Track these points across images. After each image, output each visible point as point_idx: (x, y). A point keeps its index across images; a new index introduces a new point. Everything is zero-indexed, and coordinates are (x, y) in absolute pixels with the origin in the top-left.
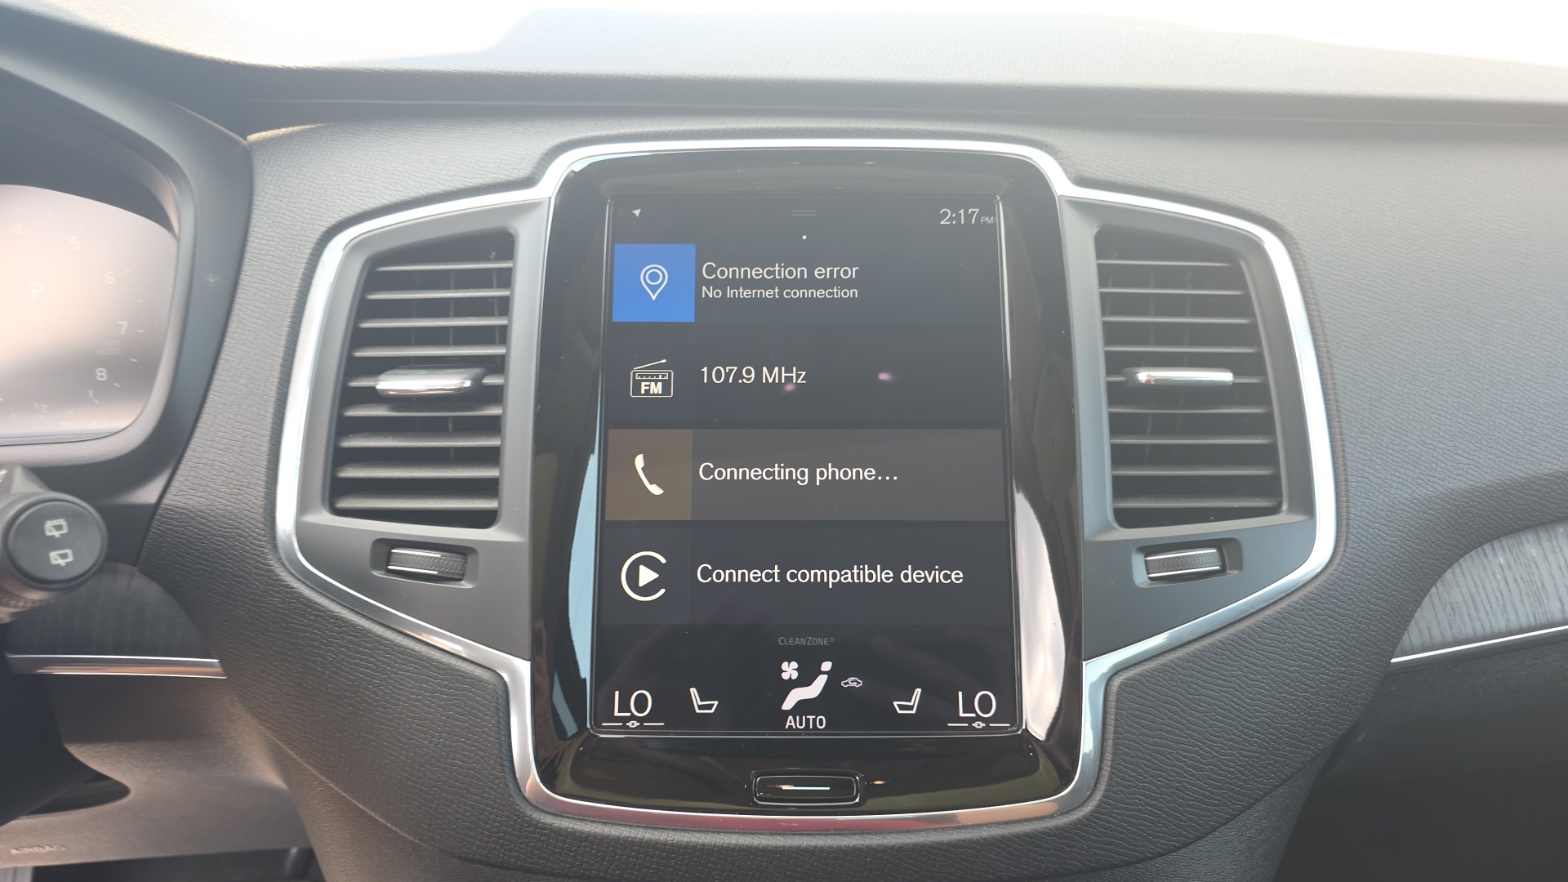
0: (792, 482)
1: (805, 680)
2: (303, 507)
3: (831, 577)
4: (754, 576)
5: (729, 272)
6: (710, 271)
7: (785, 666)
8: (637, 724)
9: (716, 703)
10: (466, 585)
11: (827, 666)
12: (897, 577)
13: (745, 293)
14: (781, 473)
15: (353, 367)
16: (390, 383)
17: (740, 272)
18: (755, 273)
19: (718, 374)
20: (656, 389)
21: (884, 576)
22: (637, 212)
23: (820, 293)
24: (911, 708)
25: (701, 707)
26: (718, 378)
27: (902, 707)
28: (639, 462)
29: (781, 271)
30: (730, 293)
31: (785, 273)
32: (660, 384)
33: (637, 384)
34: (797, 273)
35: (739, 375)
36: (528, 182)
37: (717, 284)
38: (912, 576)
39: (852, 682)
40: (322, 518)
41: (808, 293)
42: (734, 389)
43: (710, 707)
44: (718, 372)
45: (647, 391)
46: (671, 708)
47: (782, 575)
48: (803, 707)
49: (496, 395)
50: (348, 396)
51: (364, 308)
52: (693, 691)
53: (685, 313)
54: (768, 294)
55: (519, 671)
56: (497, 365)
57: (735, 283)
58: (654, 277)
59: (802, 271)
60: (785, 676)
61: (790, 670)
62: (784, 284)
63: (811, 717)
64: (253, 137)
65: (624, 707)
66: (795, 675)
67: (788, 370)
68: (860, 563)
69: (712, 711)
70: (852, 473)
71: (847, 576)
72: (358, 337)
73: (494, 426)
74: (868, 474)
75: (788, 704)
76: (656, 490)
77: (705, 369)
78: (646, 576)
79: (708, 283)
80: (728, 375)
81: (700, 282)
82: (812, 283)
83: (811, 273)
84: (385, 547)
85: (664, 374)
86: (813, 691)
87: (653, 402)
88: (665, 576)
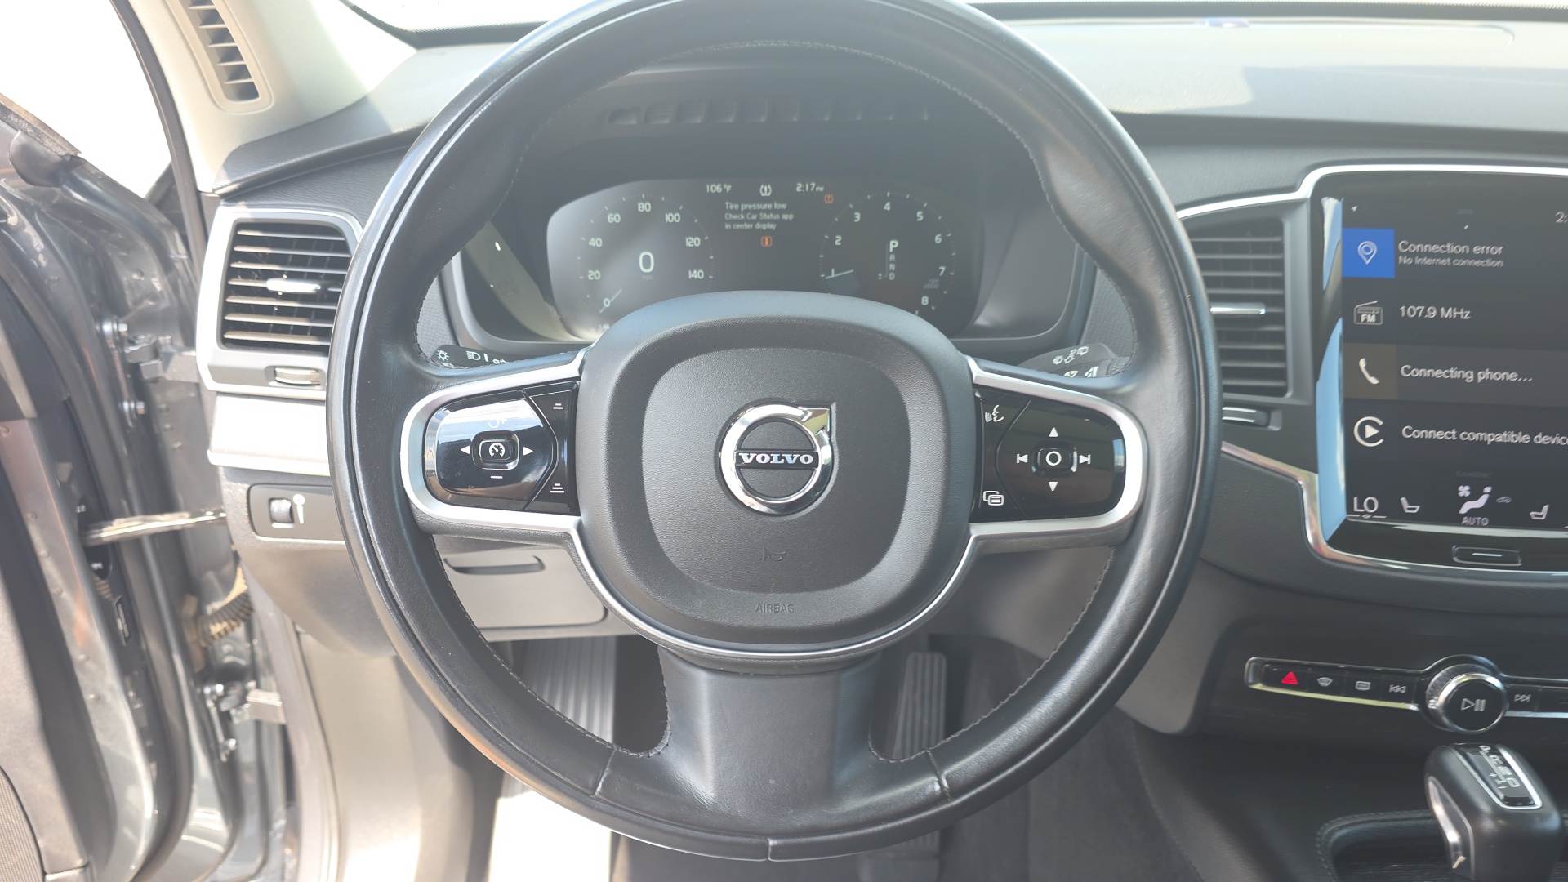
0: (1461, 380)
1: (1474, 496)
3: (1490, 438)
4: (1439, 435)
5: (1417, 248)
6: (1404, 246)
7: (1461, 488)
8: (1369, 516)
9: (1418, 507)
10: (1272, 428)
11: (1488, 489)
12: (1532, 439)
13: (1428, 261)
14: (1455, 374)
17: (1424, 248)
18: (1434, 248)
19: (1412, 311)
20: (1372, 319)
21: (1524, 439)
22: (1355, 208)
23: (1478, 263)
24: (1542, 516)
25: (1409, 509)
26: (1412, 313)
27: (1537, 516)
28: (1362, 363)
29: (1451, 248)
30: (1418, 261)
31: (1454, 249)
32: (1374, 316)
33: (1359, 316)
34: (1462, 249)
35: (1425, 312)
36: (1292, 188)
37: (1408, 254)
38: (1541, 439)
39: (1504, 500)
41: (1470, 262)
42: (1421, 321)
43: (1414, 509)
44: (1412, 310)
45: (1366, 321)
46: (1390, 508)
47: (1458, 435)
48: (1473, 513)
49: (1280, 319)
52: (1403, 500)
53: (1389, 273)
54: (1443, 262)
56: (1279, 302)
57: (1421, 254)
58: (1367, 249)
59: (1465, 249)
60: (1461, 494)
61: (1464, 491)
62: (1453, 256)
63: (1479, 518)
65: (1361, 506)
66: (1468, 494)
67: (1458, 310)
68: (1508, 429)
69: (1416, 511)
70: (1502, 376)
71: (1500, 438)
73: (1278, 337)
74: (1513, 376)
75: (1464, 509)
76: (1374, 381)
77: (1403, 308)
78: (1370, 431)
79: (1404, 254)
80: (1419, 311)
81: (1398, 253)
82: (1471, 256)
83: (1471, 249)
85: (1376, 310)
86: (1480, 503)
87: (1368, 327)
88: (1383, 432)
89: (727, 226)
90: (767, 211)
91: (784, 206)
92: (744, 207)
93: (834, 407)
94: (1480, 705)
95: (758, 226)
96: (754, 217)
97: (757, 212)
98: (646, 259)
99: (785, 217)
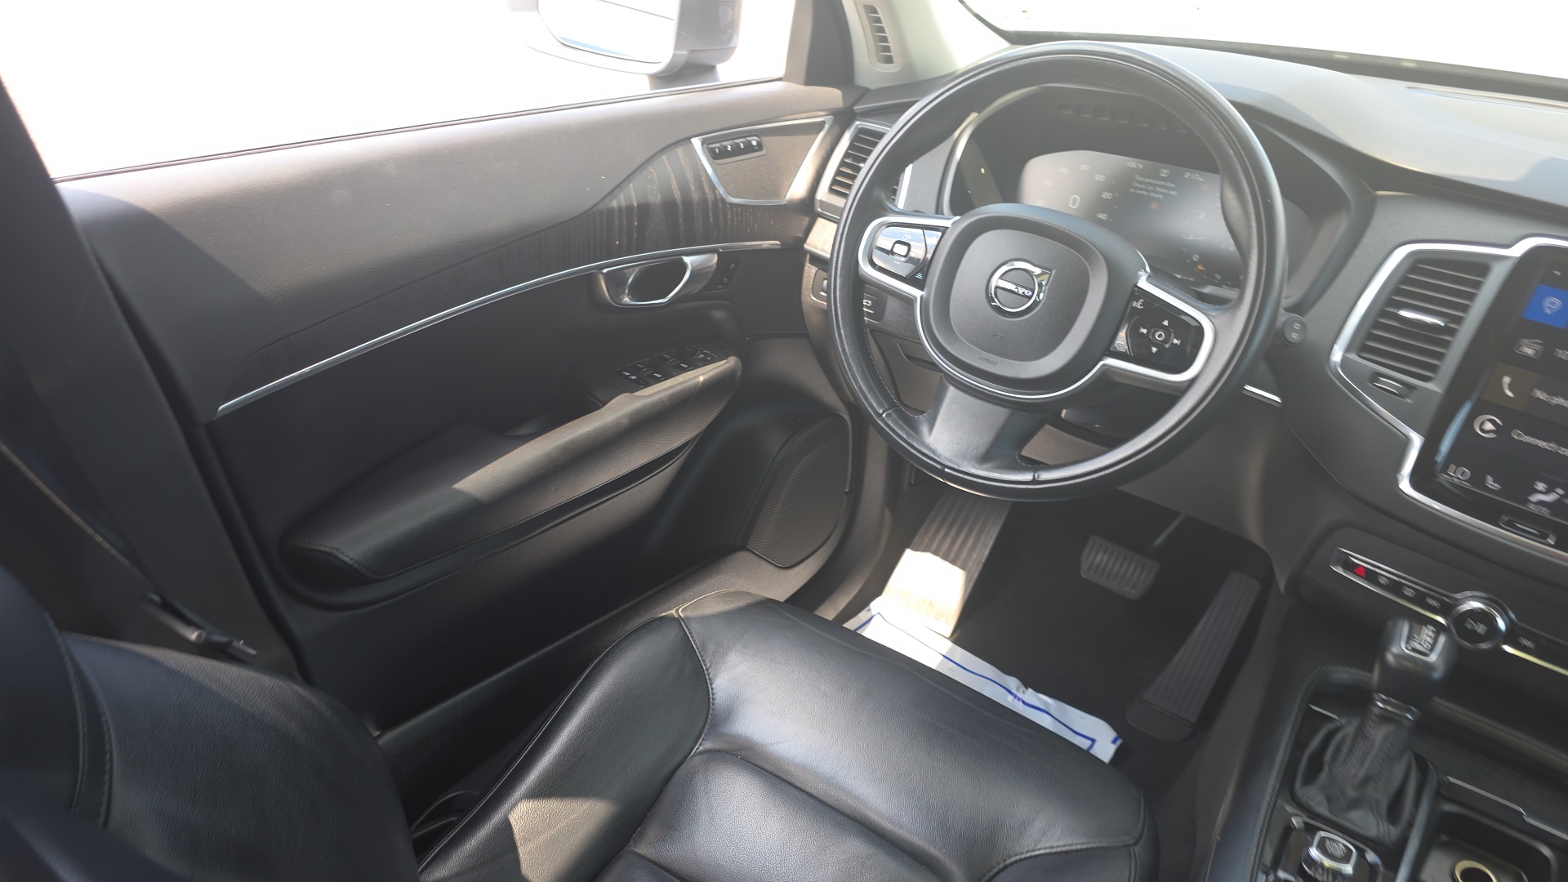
1: (1547, 493)
2: (1348, 350)
4: (1542, 444)
7: (1539, 484)
8: (1457, 480)
9: (1499, 486)
10: (1409, 401)
11: (1561, 491)
15: (1391, 303)
16: (1404, 313)
20: (1530, 352)
22: (1558, 273)
25: (1490, 484)
26: (1563, 355)
28: (1507, 380)
32: (1533, 350)
33: (1521, 347)
36: (1508, 246)
40: (1353, 357)
43: (1495, 486)
45: (1524, 352)
46: (1477, 479)
47: (1556, 449)
48: (1542, 503)
49: (1452, 332)
50: (1383, 314)
51: (1405, 280)
52: (1491, 477)
53: (1562, 324)
55: (1417, 440)
56: (1458, 320)
58: (1552, 303)
60: (1537, 488)
61: (1541, 486)
63: (1542, 507)
64: (1380, 193)
65: (1454, 472)
66: (1543, 490)
69: (1496, 488)
72: (1398, 291)
73: (1446, 344)
75: (1533, 499)
76: (1509, 393)
77: (1558, 350)
78: (1489, 426)
84: (1376, 376)
85: (1538, 347)
86: (1548, 498)
87: (1526, 357)
88: (1498, 429)
89: (1132, 190)
90: (1161, 186)
91: (1172, 185)
92: (1147, 180)
93: (1054, 272)
94: (1481, 629)
95: (1152, 194)
96: (1151, 188)
97: (1153, 185)
98: (1075, 199)
99: (1172, 193)
